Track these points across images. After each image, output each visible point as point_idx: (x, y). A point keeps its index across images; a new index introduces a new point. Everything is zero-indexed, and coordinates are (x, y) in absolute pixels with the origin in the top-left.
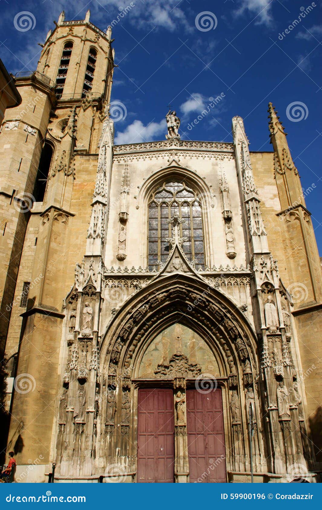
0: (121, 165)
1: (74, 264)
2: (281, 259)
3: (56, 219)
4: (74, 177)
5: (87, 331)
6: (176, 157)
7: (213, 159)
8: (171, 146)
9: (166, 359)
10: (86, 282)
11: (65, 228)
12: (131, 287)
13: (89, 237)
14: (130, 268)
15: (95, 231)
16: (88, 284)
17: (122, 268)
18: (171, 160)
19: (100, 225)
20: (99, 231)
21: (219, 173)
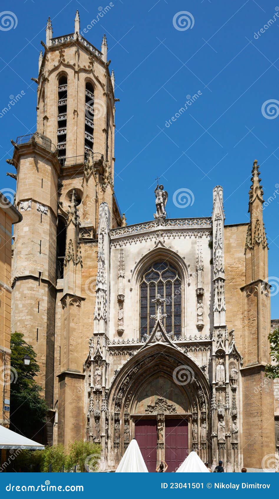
0: (117, 250)
1: (88, 338)
2: (239, 328)
3: (71, 304)
4: (81, 264)
5: (98, 387)
6: (162, 238)
7: (193, 237)
8: (158, 226)
9: (153, 401)
10: (96, 353)
11: (79, 311)
12: (127, 354)
13: (95, 319)
14: (126, 340)
15: (99, 314)
16: (97, 354)
17: (121, 340)
18: (157, 241)
19: (102, 309)
20: (101, 314)
21: (197, 252)
